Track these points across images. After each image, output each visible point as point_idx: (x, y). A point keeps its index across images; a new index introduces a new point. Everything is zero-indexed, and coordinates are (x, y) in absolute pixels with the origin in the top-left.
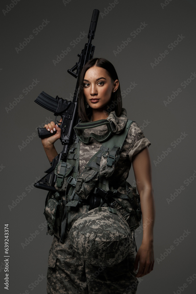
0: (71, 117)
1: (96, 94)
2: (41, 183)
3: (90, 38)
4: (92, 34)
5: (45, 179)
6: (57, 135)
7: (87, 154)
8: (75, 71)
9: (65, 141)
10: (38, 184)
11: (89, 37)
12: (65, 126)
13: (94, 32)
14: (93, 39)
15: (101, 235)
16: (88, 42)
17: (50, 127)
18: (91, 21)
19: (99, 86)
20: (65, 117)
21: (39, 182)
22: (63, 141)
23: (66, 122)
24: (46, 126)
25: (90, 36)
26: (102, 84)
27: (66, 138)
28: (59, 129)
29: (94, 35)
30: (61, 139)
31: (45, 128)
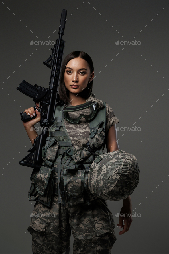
0: (49, 103)
1: (77, 82)
2: (25, 161)
3: (61, 34)
4: (62, 31)
5: (28, 157)
6: (38, 119)
7: (73, 132)
8: (50, 63)
9: (45, 124)
10: (22, 162)
11: (59, 34)
12: (44, 111)
13: (63, 29)
14: (63, 35)
15: (109, 185)
16: (59, 38)
17: (30, 112)
18: (61, 20)
19: (81, 75)
20: (43, 102)
21: (23, 160)
22: (42, 123)
23: (45, 107)
24: (26, 111)
25: (61, 32)
26: (83, 74)
27: (46, 121)
28: (39, 113)
29: (64, 32)
30: (40, 121)
31: (25, 112)
